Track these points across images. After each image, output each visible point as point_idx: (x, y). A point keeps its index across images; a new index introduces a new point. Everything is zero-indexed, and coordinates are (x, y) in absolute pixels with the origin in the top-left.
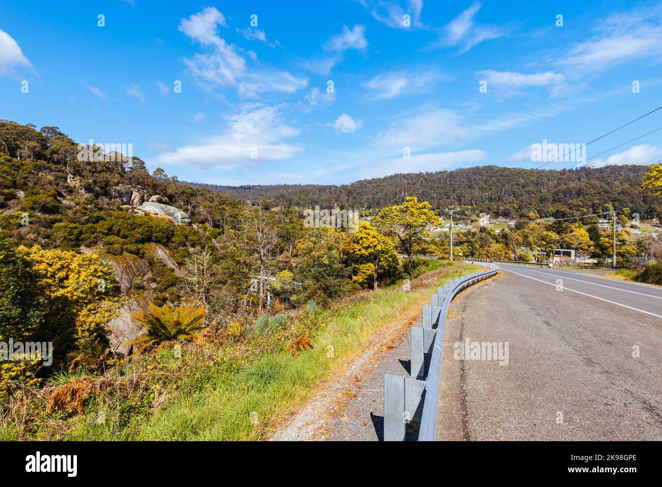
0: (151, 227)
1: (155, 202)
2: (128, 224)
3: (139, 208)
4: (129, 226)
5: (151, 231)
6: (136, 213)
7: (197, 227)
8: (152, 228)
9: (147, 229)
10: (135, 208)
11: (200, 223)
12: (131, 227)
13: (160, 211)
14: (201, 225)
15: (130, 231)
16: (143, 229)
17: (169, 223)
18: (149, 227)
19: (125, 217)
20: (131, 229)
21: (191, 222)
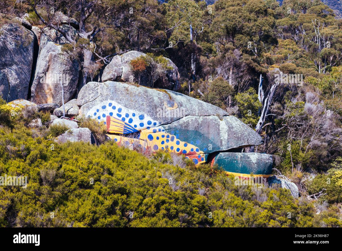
0: (122, 191)
1: (126, 80)
2: (41, 182)
3: (65, 108)
4: (46, 188)
5: (123, 210)
6: (58, 132)
7: (295, 187)
8: (129, 194)
9: (108, 203)
10: (51, 110)
11: (306, 169)
12: (50, 194)
13: (147, 118)
14: (311, 177)
15: (50, 209)
16: (96, 202)
17: (187, 171)
18: (115, 192)
19: (28, 150)
20: (51, 202)
21: (274, 165)
